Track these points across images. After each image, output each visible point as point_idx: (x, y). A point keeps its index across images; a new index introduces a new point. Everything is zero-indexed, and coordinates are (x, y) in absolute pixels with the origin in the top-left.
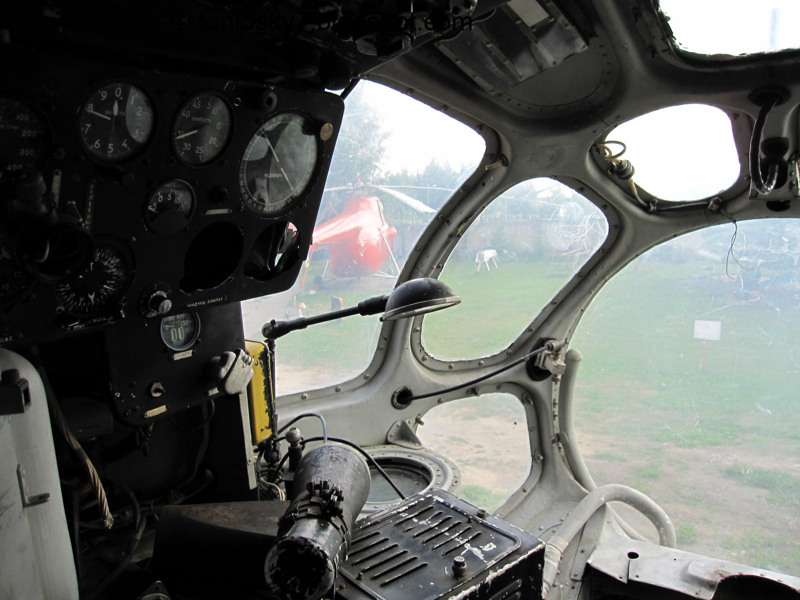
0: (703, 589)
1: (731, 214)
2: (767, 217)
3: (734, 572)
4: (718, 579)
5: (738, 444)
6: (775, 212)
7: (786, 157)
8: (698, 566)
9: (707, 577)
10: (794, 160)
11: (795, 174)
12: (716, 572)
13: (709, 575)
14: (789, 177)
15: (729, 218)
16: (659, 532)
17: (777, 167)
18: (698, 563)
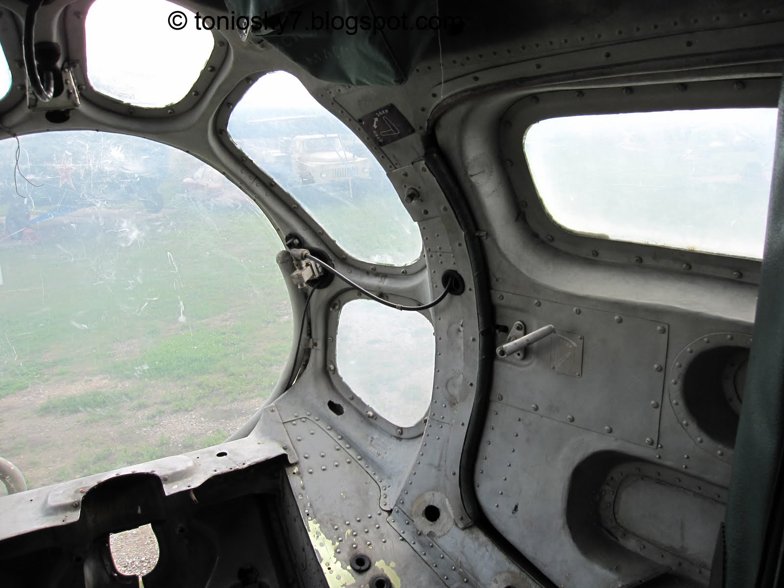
0: (69, 513)
1: (10, 128)
2: (48, 130)
3: (93, 483)
4: (80, 497)
5: (47, 380)
6: (56, 124)
7: (59, 64)
8: (57, 495)
9: (70, 501)
10: (67, 68)
11: (71, 82)
12: (76, 492)
13: (70, 498)
14: (65, 85)
15: (9, 132)
16: (5, 482)
17: (52, 74)
18: (56, 492)
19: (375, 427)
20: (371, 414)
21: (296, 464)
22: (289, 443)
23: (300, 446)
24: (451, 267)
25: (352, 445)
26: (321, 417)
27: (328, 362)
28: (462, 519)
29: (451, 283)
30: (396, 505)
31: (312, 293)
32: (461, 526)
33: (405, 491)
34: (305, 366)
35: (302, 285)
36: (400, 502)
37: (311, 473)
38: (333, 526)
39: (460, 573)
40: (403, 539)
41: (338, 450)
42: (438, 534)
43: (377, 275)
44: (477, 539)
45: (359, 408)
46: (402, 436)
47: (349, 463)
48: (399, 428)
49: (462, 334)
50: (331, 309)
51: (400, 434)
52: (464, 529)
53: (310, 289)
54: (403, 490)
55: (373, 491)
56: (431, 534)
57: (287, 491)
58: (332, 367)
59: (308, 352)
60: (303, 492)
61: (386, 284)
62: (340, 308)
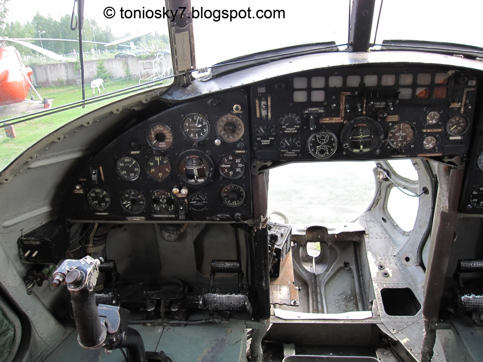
0: (302, 232)
4: (306, 229)
13: (303, 228)
19: (396, 229)
20: (395, 224)
21: (368, 234)
22: (367, 228)
23: (370, 229)
24: (425, 186)
25: (387, 233)
26: (379, 222)
27: (385, 204)
28: (416, 263)
29: (425, 191)
30: (397, 254)
31: (383, 182)
32: (415, 265)
33: (401, 251)
34: (377, 204)
35: (379, 180)
36: (398, 253)
37: (372, 238)
38: (376, 255)
39: (411, 278)
40: (397, 265)
41: (382, 233)
42: (408, 266)
43: (405, 181)
44: (419, 270)
45: (392, 222)
46: (405, 234)
47: (385, 238)
48: (404, 231)
49: (426, 206)
50: (388, 188)
51: (404, 233)
52: (416, 266)
53: (382, 181)
54: (400, 251)
55: (391, 249)
56: (405, 265)
57: (363, 242)
58: (386, 207)
59: (378, 200)
60: (368, 243)
61: (407, 185)
62: (391, 188)
